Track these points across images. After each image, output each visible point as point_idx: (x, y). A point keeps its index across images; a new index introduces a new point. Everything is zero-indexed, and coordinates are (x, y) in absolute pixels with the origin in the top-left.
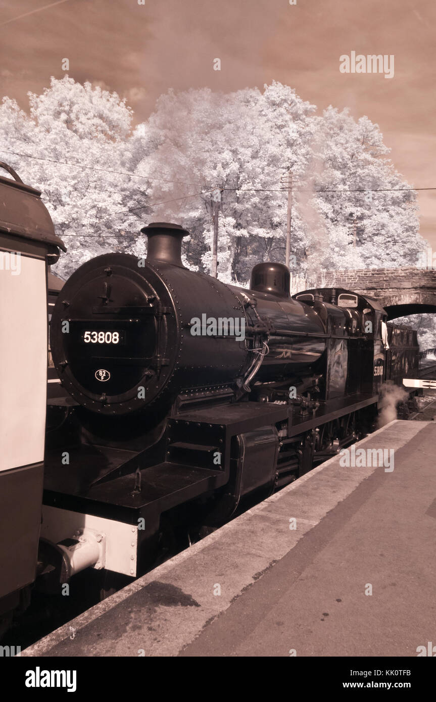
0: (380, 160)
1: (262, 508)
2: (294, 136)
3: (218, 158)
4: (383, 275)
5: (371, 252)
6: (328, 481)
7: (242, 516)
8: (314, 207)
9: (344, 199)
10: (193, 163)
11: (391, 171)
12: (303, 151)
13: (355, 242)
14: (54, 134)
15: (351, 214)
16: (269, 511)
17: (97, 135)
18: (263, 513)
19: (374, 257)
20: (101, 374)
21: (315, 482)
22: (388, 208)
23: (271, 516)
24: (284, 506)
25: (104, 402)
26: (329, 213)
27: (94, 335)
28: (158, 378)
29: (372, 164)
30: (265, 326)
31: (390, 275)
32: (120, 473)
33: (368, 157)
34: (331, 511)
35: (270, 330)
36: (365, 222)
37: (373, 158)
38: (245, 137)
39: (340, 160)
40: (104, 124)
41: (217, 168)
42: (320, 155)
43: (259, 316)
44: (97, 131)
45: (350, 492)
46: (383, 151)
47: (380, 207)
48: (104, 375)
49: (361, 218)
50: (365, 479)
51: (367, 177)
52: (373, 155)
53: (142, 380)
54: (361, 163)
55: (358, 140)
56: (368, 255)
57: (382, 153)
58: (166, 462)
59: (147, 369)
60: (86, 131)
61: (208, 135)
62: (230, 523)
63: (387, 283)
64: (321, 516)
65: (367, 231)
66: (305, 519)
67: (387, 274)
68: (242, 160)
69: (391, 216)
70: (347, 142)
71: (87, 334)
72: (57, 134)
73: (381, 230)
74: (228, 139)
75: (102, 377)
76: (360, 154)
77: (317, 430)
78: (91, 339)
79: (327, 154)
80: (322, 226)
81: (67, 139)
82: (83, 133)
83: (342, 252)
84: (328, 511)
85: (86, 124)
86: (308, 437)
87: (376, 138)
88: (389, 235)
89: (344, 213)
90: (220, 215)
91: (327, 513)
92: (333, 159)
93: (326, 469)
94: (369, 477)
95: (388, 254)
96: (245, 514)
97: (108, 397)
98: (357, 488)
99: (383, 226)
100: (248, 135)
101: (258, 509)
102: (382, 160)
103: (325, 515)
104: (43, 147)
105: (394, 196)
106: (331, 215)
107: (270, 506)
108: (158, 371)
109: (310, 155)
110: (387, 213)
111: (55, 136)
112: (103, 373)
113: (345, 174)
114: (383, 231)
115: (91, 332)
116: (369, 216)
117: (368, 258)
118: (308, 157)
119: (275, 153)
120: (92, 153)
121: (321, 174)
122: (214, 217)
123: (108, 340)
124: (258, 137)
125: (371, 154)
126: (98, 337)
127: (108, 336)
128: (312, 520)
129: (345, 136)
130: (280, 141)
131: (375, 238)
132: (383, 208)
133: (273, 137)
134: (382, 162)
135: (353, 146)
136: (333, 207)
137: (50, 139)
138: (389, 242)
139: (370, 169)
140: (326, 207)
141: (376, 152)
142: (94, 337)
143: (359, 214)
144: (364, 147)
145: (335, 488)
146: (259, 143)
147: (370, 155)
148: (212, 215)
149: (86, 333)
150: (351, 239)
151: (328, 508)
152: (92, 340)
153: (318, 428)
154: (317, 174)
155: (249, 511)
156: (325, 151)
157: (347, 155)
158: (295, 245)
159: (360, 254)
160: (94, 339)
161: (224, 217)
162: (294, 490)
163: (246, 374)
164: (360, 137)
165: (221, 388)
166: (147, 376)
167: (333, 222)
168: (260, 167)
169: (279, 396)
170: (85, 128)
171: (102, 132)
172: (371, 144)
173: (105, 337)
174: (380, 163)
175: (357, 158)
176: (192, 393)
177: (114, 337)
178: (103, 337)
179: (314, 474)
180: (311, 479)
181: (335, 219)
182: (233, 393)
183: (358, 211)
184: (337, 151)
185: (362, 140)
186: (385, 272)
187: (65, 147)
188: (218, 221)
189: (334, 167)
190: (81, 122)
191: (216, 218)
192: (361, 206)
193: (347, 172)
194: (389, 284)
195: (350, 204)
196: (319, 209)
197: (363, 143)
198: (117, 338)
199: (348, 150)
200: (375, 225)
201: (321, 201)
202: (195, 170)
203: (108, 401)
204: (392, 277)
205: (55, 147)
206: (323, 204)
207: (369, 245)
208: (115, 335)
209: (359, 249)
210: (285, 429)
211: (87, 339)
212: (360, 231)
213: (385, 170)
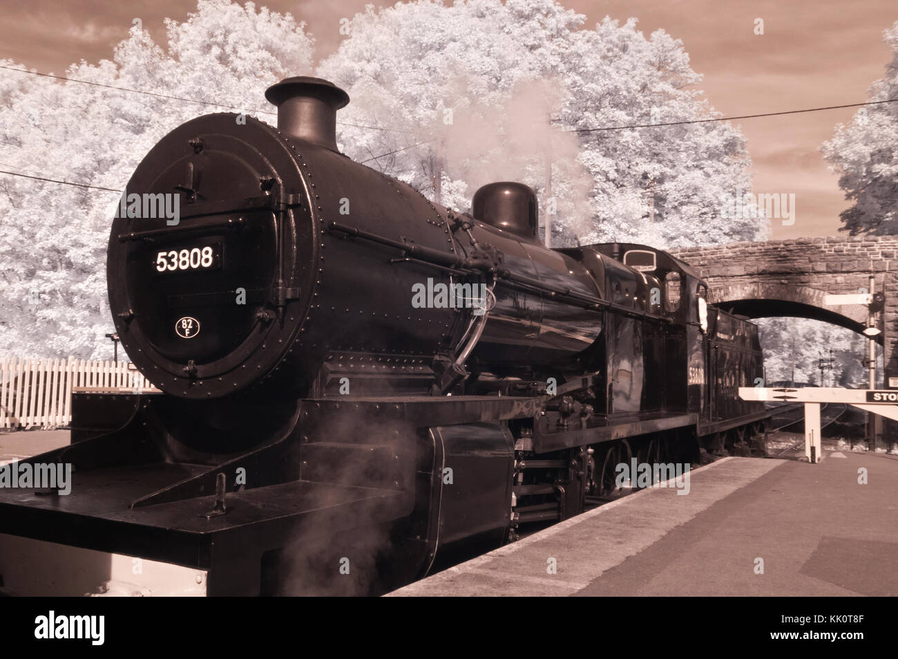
0: (687, 92)
1: (480, 564)
2: (554, 60)
3: (438, 92)
4: (699, 258)
5: (678, 230)
6: (610, 528)
7: (438, 575)
8: (586, 164)
9: (633, 152)
10: (401, 102)
11: (704, 108)
12: (568, 81)
13: (652, 216)
14: (199, 71)
15: (645, 176)
16: (492, 569)
17: (263, 74)
18: (481, 571)
19: (683, 237)
20: (184, 325)
21: (584, 530)
22: (702, 164)
23: (496, 576)
24: (522, 561)
25: (192, 376)
26: (610, 172)
27: (173, 256)
28: (282, 323)
29: (675, 99)
30: (486, 258)
31: (709, 257)
32: (202, 488)
33: (667, 87)
34: (613, 568)
35: (496, 264)
36: (667, 185)
37: (675, 90)
38: (478, 60)
39: (625, 93)
40: (273, 59)
41: (437, 107)
42: (594, 85)
43: (477, 242)
44: (263, 68)
45: (650, 543)
46: (690, 78)
47: (690, 163)
48: (190, 327)
49: (661, 180)
50: (677, 527)
51: (667, 119)
52: (675, 85)
53: (254, 331)
54: (656, 99)
55: (652, 64)
56: (673, 235)
57: (689, 81)
58: (301, 480)
59: (261, 309)
60: (247, 68)
61: (423, 60)
62: (412, 585)
63: (706, 270)
64: (592, 576)
65: (670, 198)
66: (560, 580)
67: (705, 255)
68: (475, 93)
69: (708, 175)
70: (634, 68)
71: (162, 257)
72: (204, 70)
73: (693, 195)
74: (451, 63)
75: (187, 330)
76: (654, 84)
77: (590, 450)
78: (168, 264)
79: (605, 85)
80: (600, 191)
81: (218, 77)
82: (243, 72)
83: (633, 230)
84: (607, 568)
85: (247, 59)
86: (574, 462)
87: (678, 60)
88: (706, 203)
89: (634, 173)
90: (444, 177)
91: (604, 572)
92: (613, 93)
93: (607, 513)
94: (686, 523)
95: (705, 232)
96: (445, 571)
97: (198, 367)
98: (663, 538)
99: (696, 190)
100: (482, 57)
101: (472, 565)
102: (689, 94)
103: (600, 574)
104: (183, 90)
105: (711, 146)
106: (613, 175)
107: (494, 561)
108: (281, 309)
109: (578, 87)
110: (701, 171)
111: (200, 73)
112: (188, 323)
113: (633, 115)
114: (695, 197)
115: (168, 253)
116: (674, 177)
117: (673, 238)
118: (575, 90)
119: (523, 80)
120: (253, 94)
121: (596, 115)
122: (434, 180)
123: (195, 262)
124: (497, 59)
125: (672, 84)
126: (178, 260)
127: (196, 254)
128: (574, 581)
129: (630, 59)
130: (530, 63)
131: (684, 208)
132: (695, 163)
133: (519, 58)
134: (689, 96)
135: (642, 73)
136: (616, 164)
137: (193, 78)
138: (705, 213)
139: (671, 105)
140: (606, 164)
141: (679, 81)
142: (173, 260)
143: (657, 173)
144: (660, 73)
145: (621, 538)
146: (499, 68)
147: (671, 86)
148: (432, 178)
149: (161, 254)
150: (646, 210)
151: (607, 565)
152: (169, 266)
153: (592, 448)
154: (590, 114)
155: (454, 569)
156: (602, 82)
157: (634, 85)
158: (560, 222)
159: (661, 233)
160: (172, 264)
161: (449, 180)
162: (543, 540)
163: (458, 346)
164: (653, 60)
165: (410, 363)
166: (262, 320)
167: (618, 188)
168: (502, 102)
169: (520, 390)
170: (246, 64)
171: (271, 69)
172: (671, 69)
173: (189, 258)
174: (687, 96)
175: (651, 90)
176: (352, 361)
177: (205, 257)
178: (186, 259)
179: (583, 519)
180: (578, 526)
181: (621, 183)
182: (433, 374)
183: (654, 169)
184: (618, 80)
185: (657, 64)
186: (700, 252)
187: (216, 89)
188: (440, 187)
189: (616, 106)
190: (240, 58)
191: (437, 181)
192: (660, 162)
193: (637, 111)
194: (709, 271)
195: (643, 159)
196: (594, 166)
197: (659, 69)
198: (209, 256)
199: (637, 78)
200: (683, 189)
201: (598, 155)
202: (405, 112)
203: (199, 375)
204: (713, 259)
205: (200, 89)
206: (602, 158)
207: (673, 219)
208: (207, 253)
209: (659, 226)
210: (526, 437)
211: (162, 265)
212: (659, 200)
213: (695, 108)
